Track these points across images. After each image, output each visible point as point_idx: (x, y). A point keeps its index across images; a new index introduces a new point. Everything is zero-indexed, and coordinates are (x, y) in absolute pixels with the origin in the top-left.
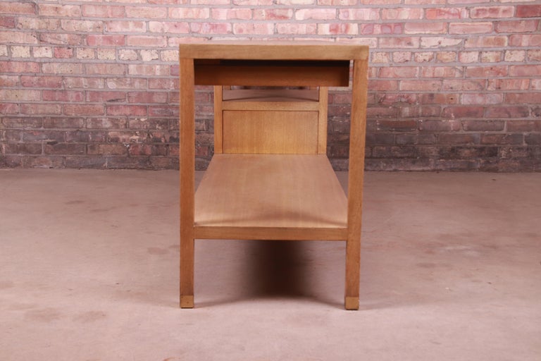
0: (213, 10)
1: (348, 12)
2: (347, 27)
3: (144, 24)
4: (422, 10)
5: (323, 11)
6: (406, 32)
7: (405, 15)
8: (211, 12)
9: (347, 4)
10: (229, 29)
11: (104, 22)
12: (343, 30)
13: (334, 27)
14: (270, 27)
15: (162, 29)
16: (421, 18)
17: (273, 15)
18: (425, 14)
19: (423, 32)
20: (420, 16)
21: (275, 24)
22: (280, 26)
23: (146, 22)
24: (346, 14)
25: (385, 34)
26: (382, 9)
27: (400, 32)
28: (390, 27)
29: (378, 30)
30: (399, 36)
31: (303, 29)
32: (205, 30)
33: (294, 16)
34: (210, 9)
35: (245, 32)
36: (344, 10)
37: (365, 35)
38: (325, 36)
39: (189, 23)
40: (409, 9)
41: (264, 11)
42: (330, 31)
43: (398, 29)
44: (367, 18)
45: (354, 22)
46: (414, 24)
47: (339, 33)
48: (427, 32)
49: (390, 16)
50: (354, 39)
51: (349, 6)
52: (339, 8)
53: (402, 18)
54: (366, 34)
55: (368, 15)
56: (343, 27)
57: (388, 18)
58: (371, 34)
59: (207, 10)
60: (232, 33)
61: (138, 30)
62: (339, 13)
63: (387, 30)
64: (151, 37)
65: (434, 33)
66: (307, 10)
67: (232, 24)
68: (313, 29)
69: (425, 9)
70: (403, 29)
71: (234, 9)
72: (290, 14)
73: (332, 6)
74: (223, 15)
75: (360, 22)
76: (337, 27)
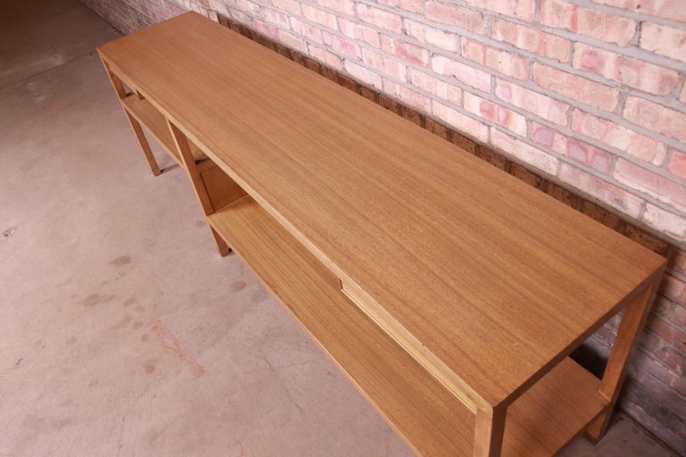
0: (339, 19)
1: (510, 89)
2: (508, 118)
3: (287, 19)
4: (661, 148)
5: (470, 70)
6: (617, 177)
7: (621, 140)
8: (338, 23)
9: (508, 74)
10: (358, 54)
11: (260, 7)
12: (502, 119)
13: (487, 107)
14: (401, 70)
15: (301, 31)
16: (657, 162)
17: (404, 53)
18: (667, 160)
19: (655, 195)
20: (654, 157)
21: (407, 67)
22: (414, 74)
23: (288, 17)
24: (506, 91)
25: (575, 160)
26: (572, 108)
27: (604, 169)
28: (585, 151)
29: (561, 146)
30: (600, 176)
31: (443, 90)
32: (336, 45)
33: (429, 65)
34: (337, 17)
35: (374, 66)
36: (503, 82)
37: (537, 145)
38: (474, 117)
39: (321, 31)
40: (629, 131)
41: (392, 41)
42: (482, 110)
43: (600, 164)
44: (543, 114)
45: (521, 112)
46: (638, 167)
47: (495, 121)
48: (665, 199)
49: (590, 129)
50: (518, 142)
51: (511, 79)
52: (496, 75)
53: (614, 144)
54: (538, 143)
55: (545, 109)
56: (501, 113)
57: (585, 131)
58: (547, 148)
59: (334, 17)
60: (362, 60)
61: (283, 24)
62: (496, 85)
63: (580, 155)
64: (294, 37)
65: (678, 207)
66: (447, 61)
67: (360, 47)
68: (456, 97)
69: (669, 149)
70: (611, 167)
71: (359, 26)
72: (425, 57)
73: (484, 67)
74: (350, 30)
75: (532, 117)
76: (492, 109)
